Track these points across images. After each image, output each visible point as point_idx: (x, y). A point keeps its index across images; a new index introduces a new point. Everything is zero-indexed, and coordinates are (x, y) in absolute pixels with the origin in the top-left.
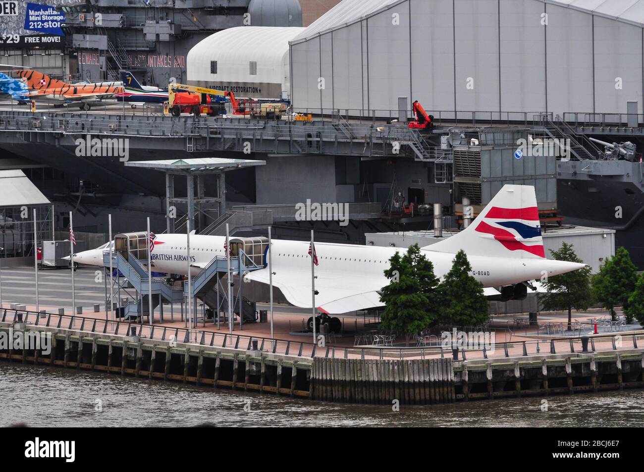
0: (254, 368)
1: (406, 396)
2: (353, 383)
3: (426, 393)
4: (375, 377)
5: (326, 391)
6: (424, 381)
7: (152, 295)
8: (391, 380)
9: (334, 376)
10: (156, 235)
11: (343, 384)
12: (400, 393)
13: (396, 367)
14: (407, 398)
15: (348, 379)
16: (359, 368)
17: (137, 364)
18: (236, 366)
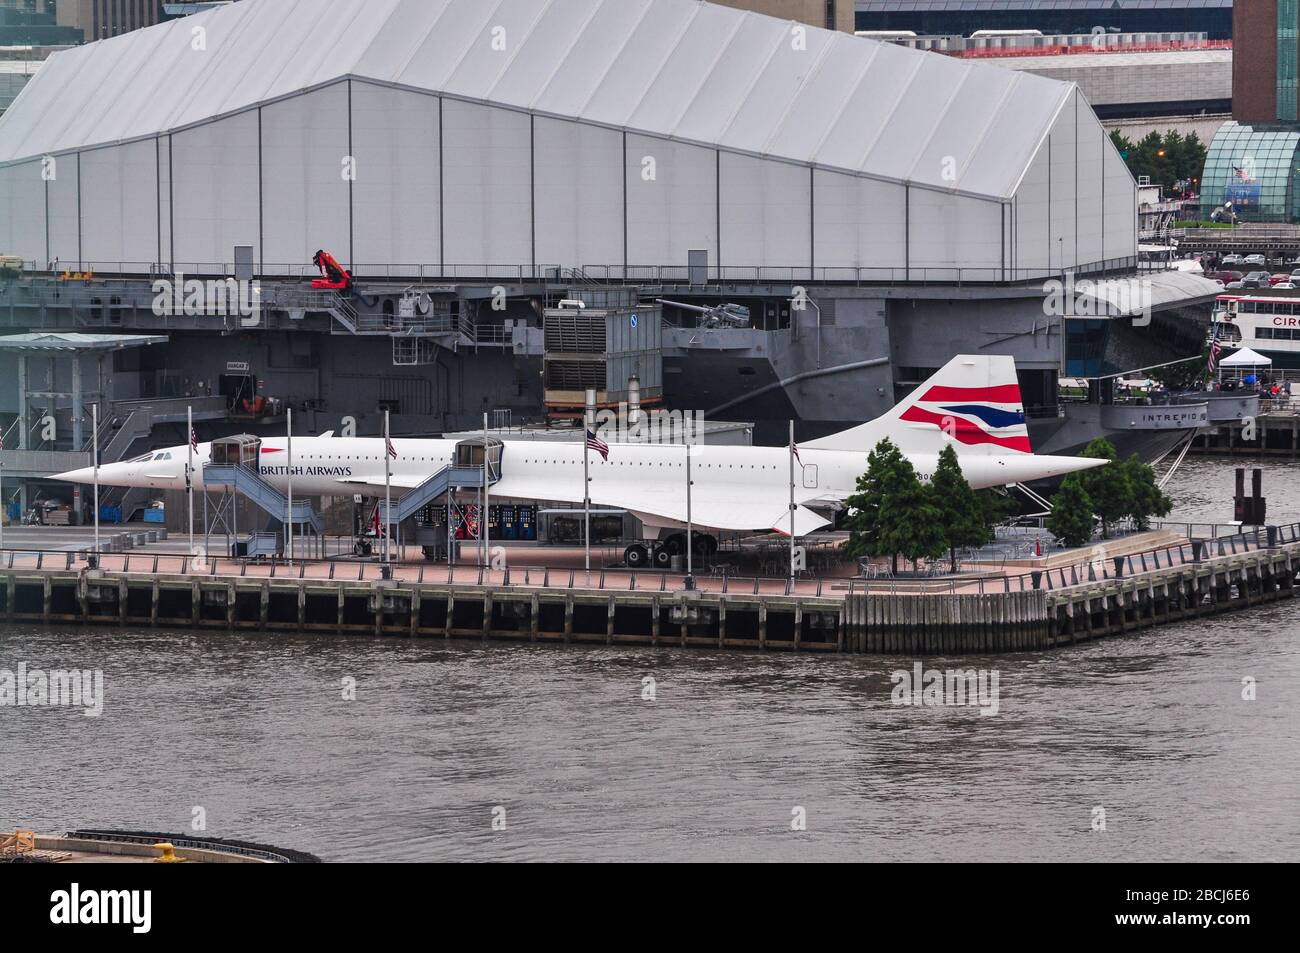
0: (694, 615)
1: (1002, 642)
2: (922, 628)
3: (1025, 637)
4: (956, 618)
5: (874, 640)
6: (1022, 621)
7: (293, 524)
8: (982, 621)
9: (889, 620)
10: (262, 439)
11: (906, 629)
12: (994, 639)
13: (989, 604)
14: (1002, 646)
15: (914, 622)
16: (932, 606)
17: (413, 620)
18: (656, 613)
